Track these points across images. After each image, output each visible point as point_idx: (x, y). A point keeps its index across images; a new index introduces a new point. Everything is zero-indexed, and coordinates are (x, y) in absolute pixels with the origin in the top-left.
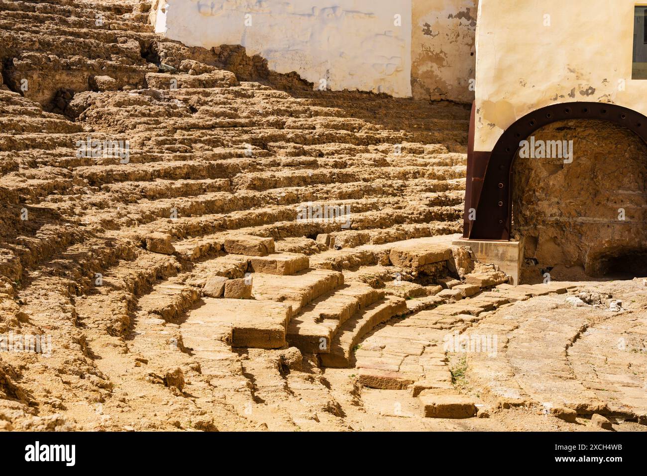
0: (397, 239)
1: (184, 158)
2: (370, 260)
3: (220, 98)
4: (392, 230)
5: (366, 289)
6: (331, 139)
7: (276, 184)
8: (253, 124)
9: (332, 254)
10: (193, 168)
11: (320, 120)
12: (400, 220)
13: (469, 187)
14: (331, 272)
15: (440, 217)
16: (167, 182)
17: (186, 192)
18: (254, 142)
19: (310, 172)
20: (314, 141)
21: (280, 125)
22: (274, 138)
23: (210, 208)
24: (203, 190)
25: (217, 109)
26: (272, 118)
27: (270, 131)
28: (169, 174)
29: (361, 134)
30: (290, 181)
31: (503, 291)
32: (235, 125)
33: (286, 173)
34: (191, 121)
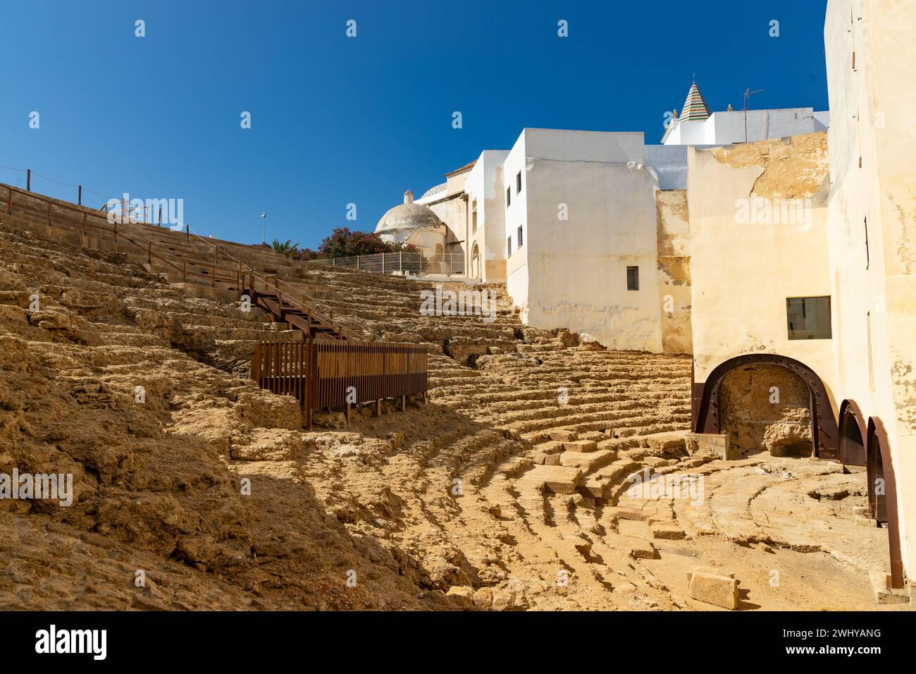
0: (652, 432)
1: (533, 389)
2: (636, 444)
3: (556, 356)
4: (650, 428)
5: (630, 461)
6: (616, 377)
7: (583, 402)
8: (572, 370)
9: (613, 441)
10: (537, 394)
11: (610, 366)
12: (654, 422)
13: (693, 403)
14: (609, 451)
15: (679, 420)
16: (522, 401)
17: (532, 407)
18: (573, 379)
19: (603, 395)
20: (606, 378)
21: (587, 370)
22: (584, 377)
23: (545, 415)
24: (542, 406)
25: (554, 362)
26: (583, 366)
27: (581, 373)
28: (524, 397)
29: (634, 374)
30: (591, 400)
31: (715, 464)
32: (562, 370)
33: (590, 396)
34: (538, 369)
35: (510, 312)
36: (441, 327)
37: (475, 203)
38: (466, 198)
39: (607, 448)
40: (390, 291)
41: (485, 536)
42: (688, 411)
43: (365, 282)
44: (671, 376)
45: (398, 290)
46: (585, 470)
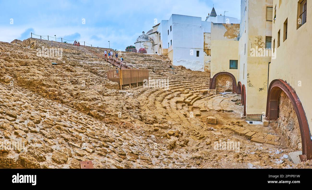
0: (201, 89)
1: (174, 80)
2: (197, 92)
3: (180, 72)
4: (201, 88)
5: (196, 96)
6: (193, 77)
7: (186, 83)
8: (183, 75)
9: (193, 91)
10: (175, 81)
11: (192, 75)
12: (201, 87)
14: (192, 94)
15: (207, 86)
16: (172, 83)
17: (174, 84)
18: (183, 78)
19: (190, 81)
20: (191, 77)
21: (187, 75)
22: (186, 77)
23: (177, 86)
24: (176, 84)
25: (179, 74)
26: (186, 75)
27: (186, 76)
28: (172, 82)
29: (198, 76)
30: (187, 82)
31: (214, 96)
32: (181, 76)
33: (188, 81)
34: (176, 75)
35: (169, 62)
36: (152, 65)
37: (160, 34)
38: (157, 33)
39: (191, 93)
40: (139, 57)
41: (163, 113)
42: (209, 84)
43: (133, 55)
44: (206, 77)
45: (141, 57)
46: (186, 98)
